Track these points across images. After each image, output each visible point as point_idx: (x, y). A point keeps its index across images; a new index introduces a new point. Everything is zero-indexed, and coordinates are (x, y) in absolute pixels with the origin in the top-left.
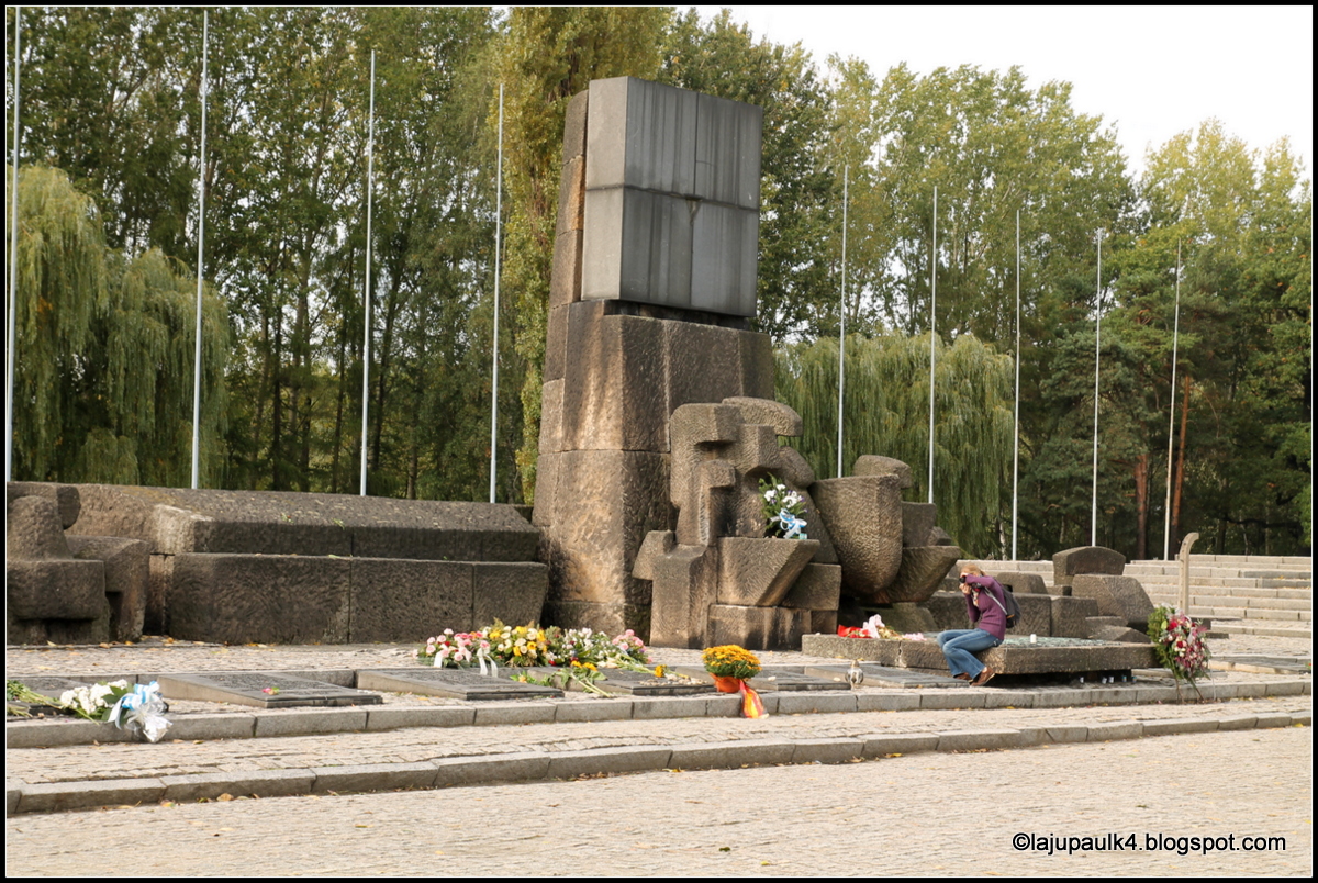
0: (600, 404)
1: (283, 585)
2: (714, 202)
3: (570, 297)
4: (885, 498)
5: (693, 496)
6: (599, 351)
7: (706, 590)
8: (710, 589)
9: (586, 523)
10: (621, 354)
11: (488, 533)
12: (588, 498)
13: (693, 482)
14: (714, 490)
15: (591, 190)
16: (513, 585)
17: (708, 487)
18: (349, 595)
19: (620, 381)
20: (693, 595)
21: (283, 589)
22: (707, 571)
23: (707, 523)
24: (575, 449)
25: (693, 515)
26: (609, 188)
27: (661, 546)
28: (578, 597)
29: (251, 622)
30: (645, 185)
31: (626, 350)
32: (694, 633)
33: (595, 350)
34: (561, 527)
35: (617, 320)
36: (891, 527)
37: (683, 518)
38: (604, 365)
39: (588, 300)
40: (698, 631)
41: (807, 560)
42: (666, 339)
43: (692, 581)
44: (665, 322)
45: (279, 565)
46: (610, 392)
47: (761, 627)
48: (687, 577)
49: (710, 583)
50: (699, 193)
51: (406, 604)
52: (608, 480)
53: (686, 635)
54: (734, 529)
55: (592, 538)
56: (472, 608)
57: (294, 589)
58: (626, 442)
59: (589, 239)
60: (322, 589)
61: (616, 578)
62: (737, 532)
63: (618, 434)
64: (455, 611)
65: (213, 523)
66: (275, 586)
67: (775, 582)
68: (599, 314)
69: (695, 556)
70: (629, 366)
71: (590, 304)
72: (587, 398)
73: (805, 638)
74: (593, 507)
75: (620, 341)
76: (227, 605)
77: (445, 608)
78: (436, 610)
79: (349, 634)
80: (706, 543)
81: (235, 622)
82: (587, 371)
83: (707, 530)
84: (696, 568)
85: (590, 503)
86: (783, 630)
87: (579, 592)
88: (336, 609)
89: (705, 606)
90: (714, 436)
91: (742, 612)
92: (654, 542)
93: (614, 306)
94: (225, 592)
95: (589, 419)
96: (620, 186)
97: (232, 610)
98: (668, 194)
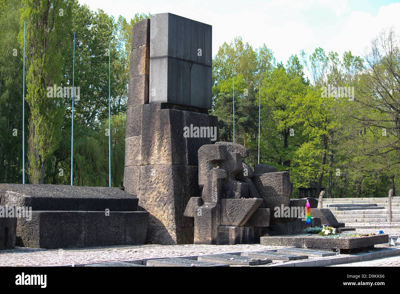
0: (160, 146)
1: (63, 224)
2: (197, 63)
3: (143, 102)
4: (285, 181)
5: (210, 182)
6: (159, 124)
7: (217, 220)
8: (218, 220)
9: (156, 195)
10: (169, 125)
11: (122, 199)
12: (157, 184)
13: (210, 177)
14: (218, 180)
15: (153, 58)
16: (138, 221)
17: (216, 179)
18: (85, 227)
19: (170, 136)
20: (212, 222)
21: (63, 225)
22: (217, 212)
23: (216, 193)
24: (149, 164)
25: (210, 190)
26: (161, 58)
27: (197, 203)
28: (154, 225)
29: (53, 239)
30: (175, 56)
31: (171, 124)
32: (213, 238)
33: (157, 124)
34: (143, 196)
35: (167, 111)
36: (287, 192)
37: (204, 191)
38: (162, 130)
39: (153, 103)
40: (215, 237)
41: (258, 207)
42: (185, 119)
43: (212, 217)
44: (184, 112)
45: (62, 215)
46: (165, 141)
47: (240, 234)
48: (210, 216)
49: (218, 217)
50: (192, 60)
51: (104, 230)
52: (166, 177)
53: (210, 239)
54: (226, 195)
55: (159, 201)
56: (125, 230)
57: (67, 225)
58: (173, 161)
59: (152, 78)
60: (76, 225)
61: (172, 217)
62: (228, 196)
63: (170, 158)
64: (119, 232)
65: (31, 198)
66: (61, 224)
67: (246, 216)
68: (158, 109)
69: (213, 207)
70: (173, 130)
71: (154, 105)
72: (154, 143)
73: (262, 238)
74: (159, 188)
75: (169, 119)
76: (45, 233)
77: (116, 231)
78: (113, 232)
79: (85, 243)
80: (216, 201)
81: (48, 239)
82: (153, 132)
83: (216, 196)
84: (213, 211)
85: (158, 186)
86: (246, 236)
87: (154, 223)
88: (81, 233)
89: (217, 227)
90: (218, 158)
91: (233, 229)
92: (193, 202)
93: (164, 105)
94: (44, 227)
95: (156, 152)
96: (166, 57)
97: (47, 235)
98: (182, 60)
